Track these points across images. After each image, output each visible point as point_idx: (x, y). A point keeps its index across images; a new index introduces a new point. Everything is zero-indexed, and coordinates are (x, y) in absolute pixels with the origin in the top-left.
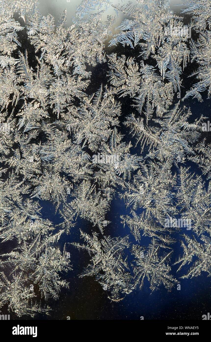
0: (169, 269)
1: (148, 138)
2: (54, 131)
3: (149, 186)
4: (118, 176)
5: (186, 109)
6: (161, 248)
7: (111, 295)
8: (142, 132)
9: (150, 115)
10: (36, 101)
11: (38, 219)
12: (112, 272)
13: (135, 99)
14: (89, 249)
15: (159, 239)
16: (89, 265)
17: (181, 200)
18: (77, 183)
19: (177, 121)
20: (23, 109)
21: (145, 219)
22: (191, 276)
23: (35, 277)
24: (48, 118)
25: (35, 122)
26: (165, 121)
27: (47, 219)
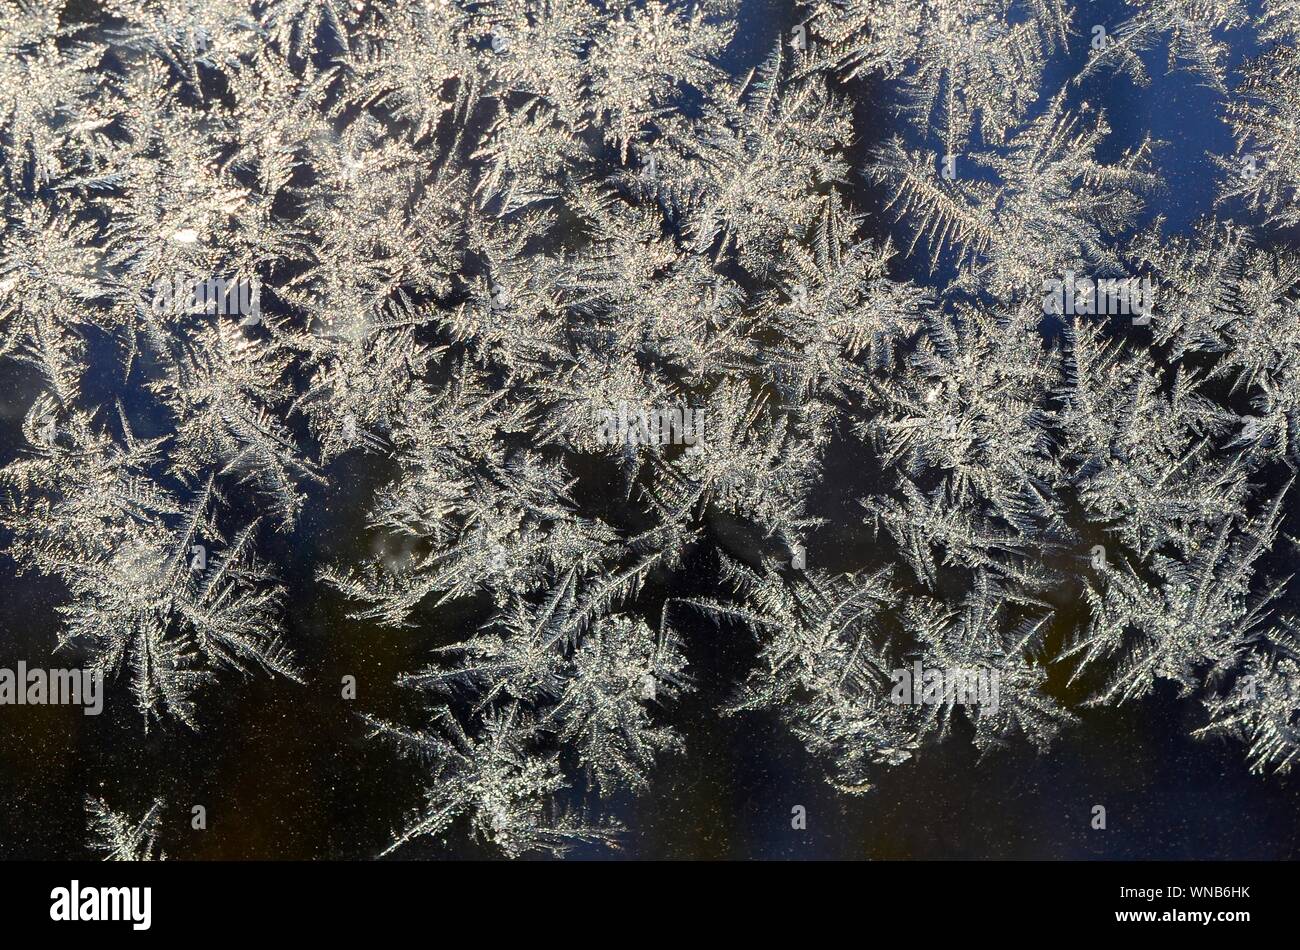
0: (1038, 674)
1: (954, 221)
2: (612, 210)
3: (961, 391)
4: (847, 359)
5: (1087, 114)
6: (1011, 605)
7: (834, 771)
8: (930, 202)
9: (959, 139)
10: (542, 102)
11: (567, 521)
12: (837, 694)
13: (904, 85)
14: (753, 616)
15: (1004, 574)
16: (755, 672)
17: (1079, 435)
18: (699, 388)
19: (1058, 157)
20: (495, 133)
21: (950, 506)
22: (1118, 696)
23: (560, 722)
24: (587, 163)
25: (542, 176)
26: (1014, 159)
27: (598, 520)
